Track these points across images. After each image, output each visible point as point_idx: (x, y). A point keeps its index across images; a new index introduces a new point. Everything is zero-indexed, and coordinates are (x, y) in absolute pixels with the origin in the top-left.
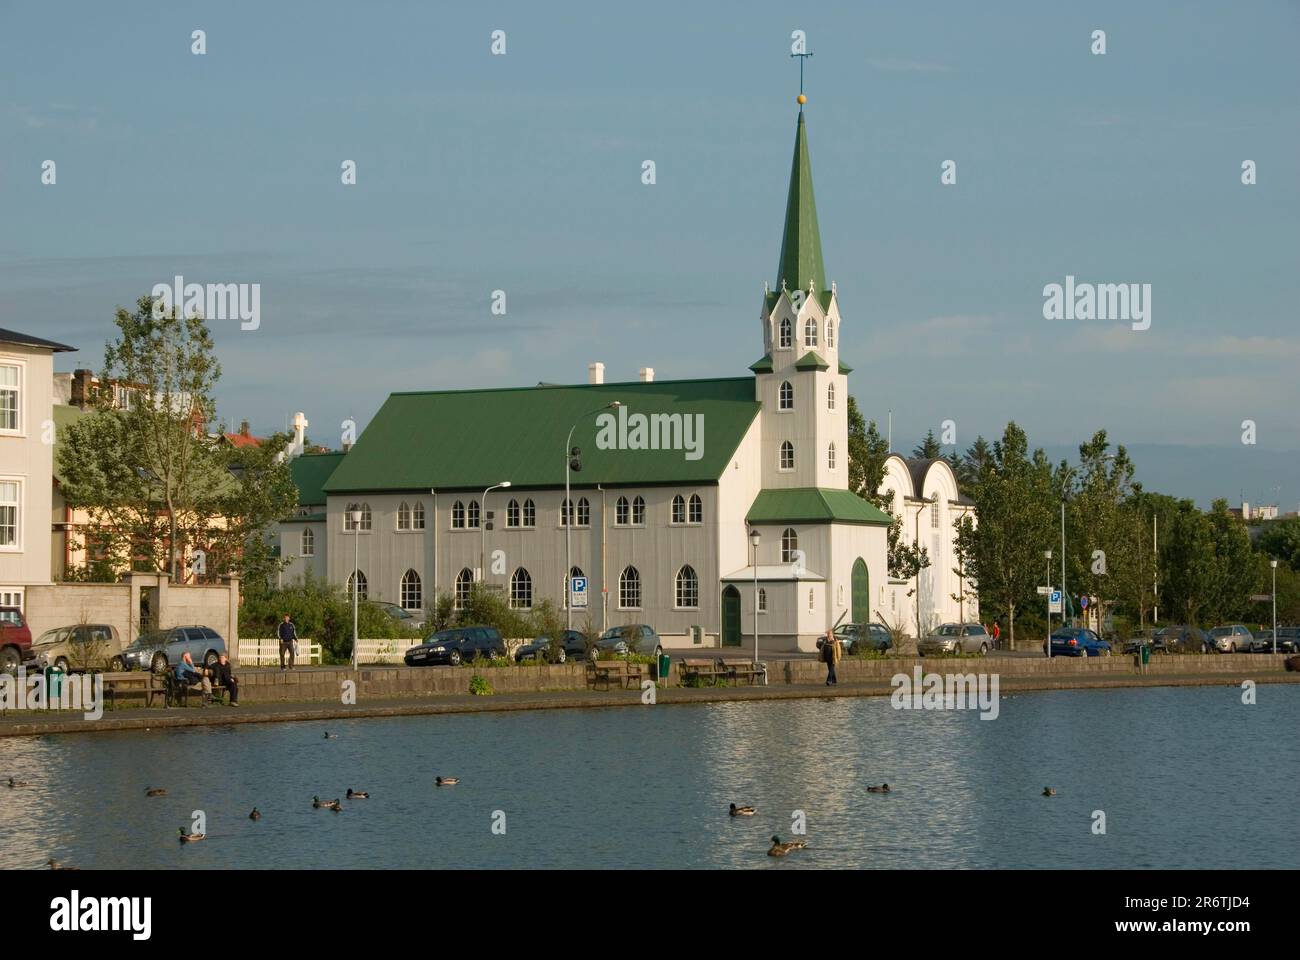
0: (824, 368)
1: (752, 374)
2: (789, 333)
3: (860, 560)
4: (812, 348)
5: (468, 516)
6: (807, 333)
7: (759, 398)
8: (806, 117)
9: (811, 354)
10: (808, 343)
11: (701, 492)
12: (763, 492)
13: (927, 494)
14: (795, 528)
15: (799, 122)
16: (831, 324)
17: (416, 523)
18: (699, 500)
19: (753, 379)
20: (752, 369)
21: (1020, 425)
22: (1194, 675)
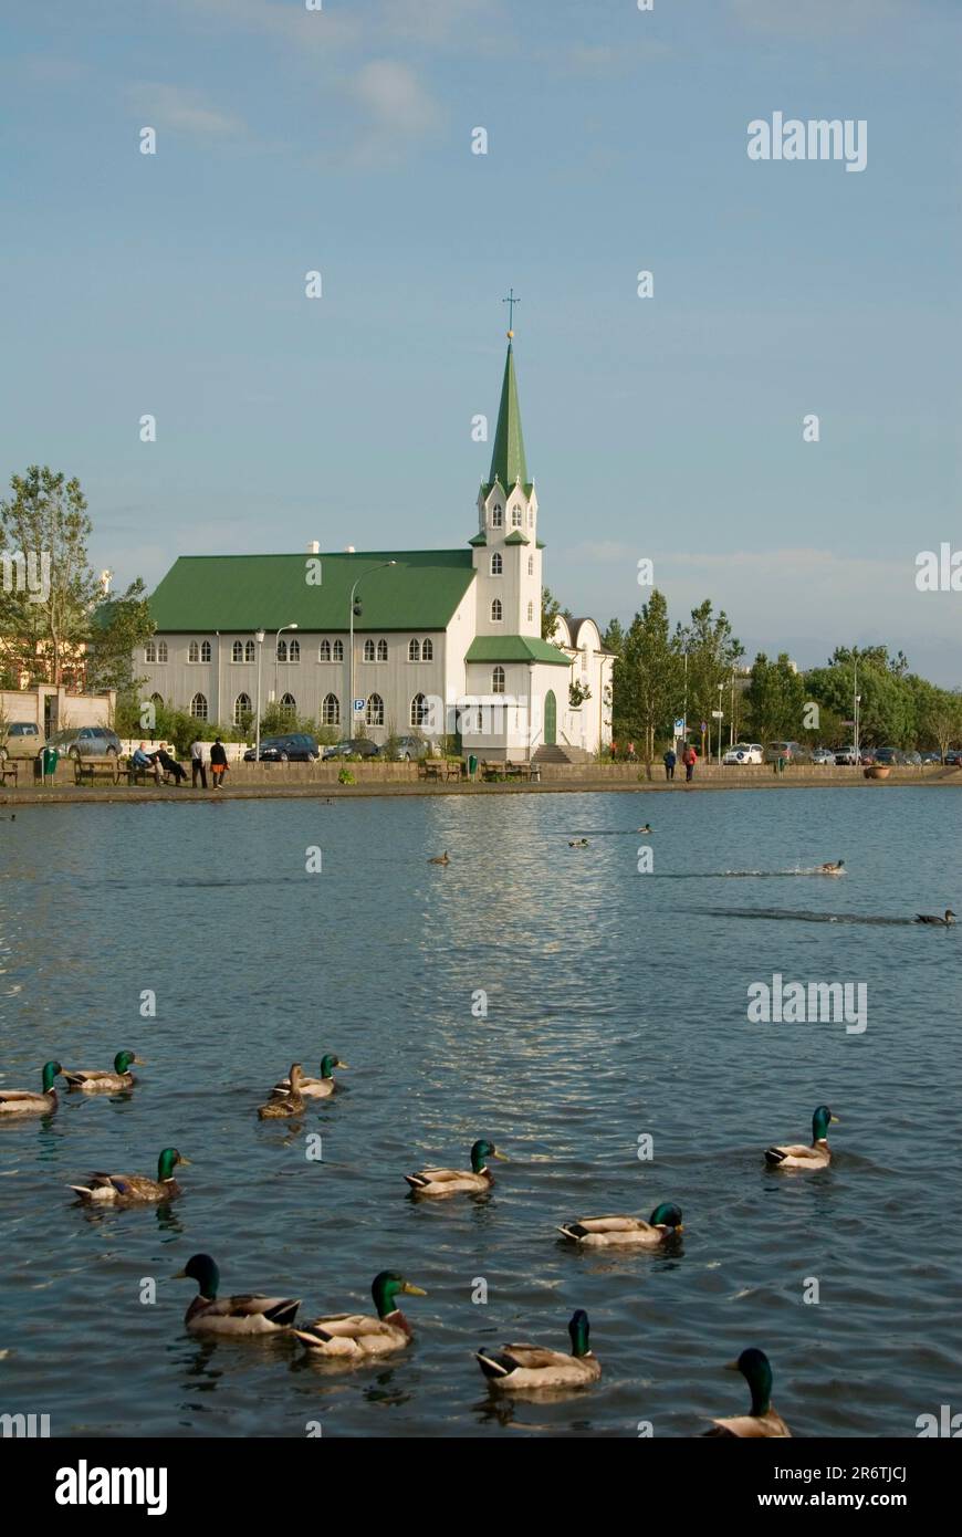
0: (526, 543)
1: (470, 547)
2: (500, 514)
3: (551, 691)
4: (517, 528)
5: (245, 651)
6: (514, 516)
7: (475, 565)
8: (513, 348)
9: (516, 532)
10: (514, 524)
11: (432, 637)
12: (477, 639)
13: (579, 645)
14: (504, 666)
15: (509, 352)
16: (531, 510)
17: (203, 658)
18: (430, 643)
19: (471, 551)
20: (470, 543)
21: (661, 592)
22: (810, 780)
